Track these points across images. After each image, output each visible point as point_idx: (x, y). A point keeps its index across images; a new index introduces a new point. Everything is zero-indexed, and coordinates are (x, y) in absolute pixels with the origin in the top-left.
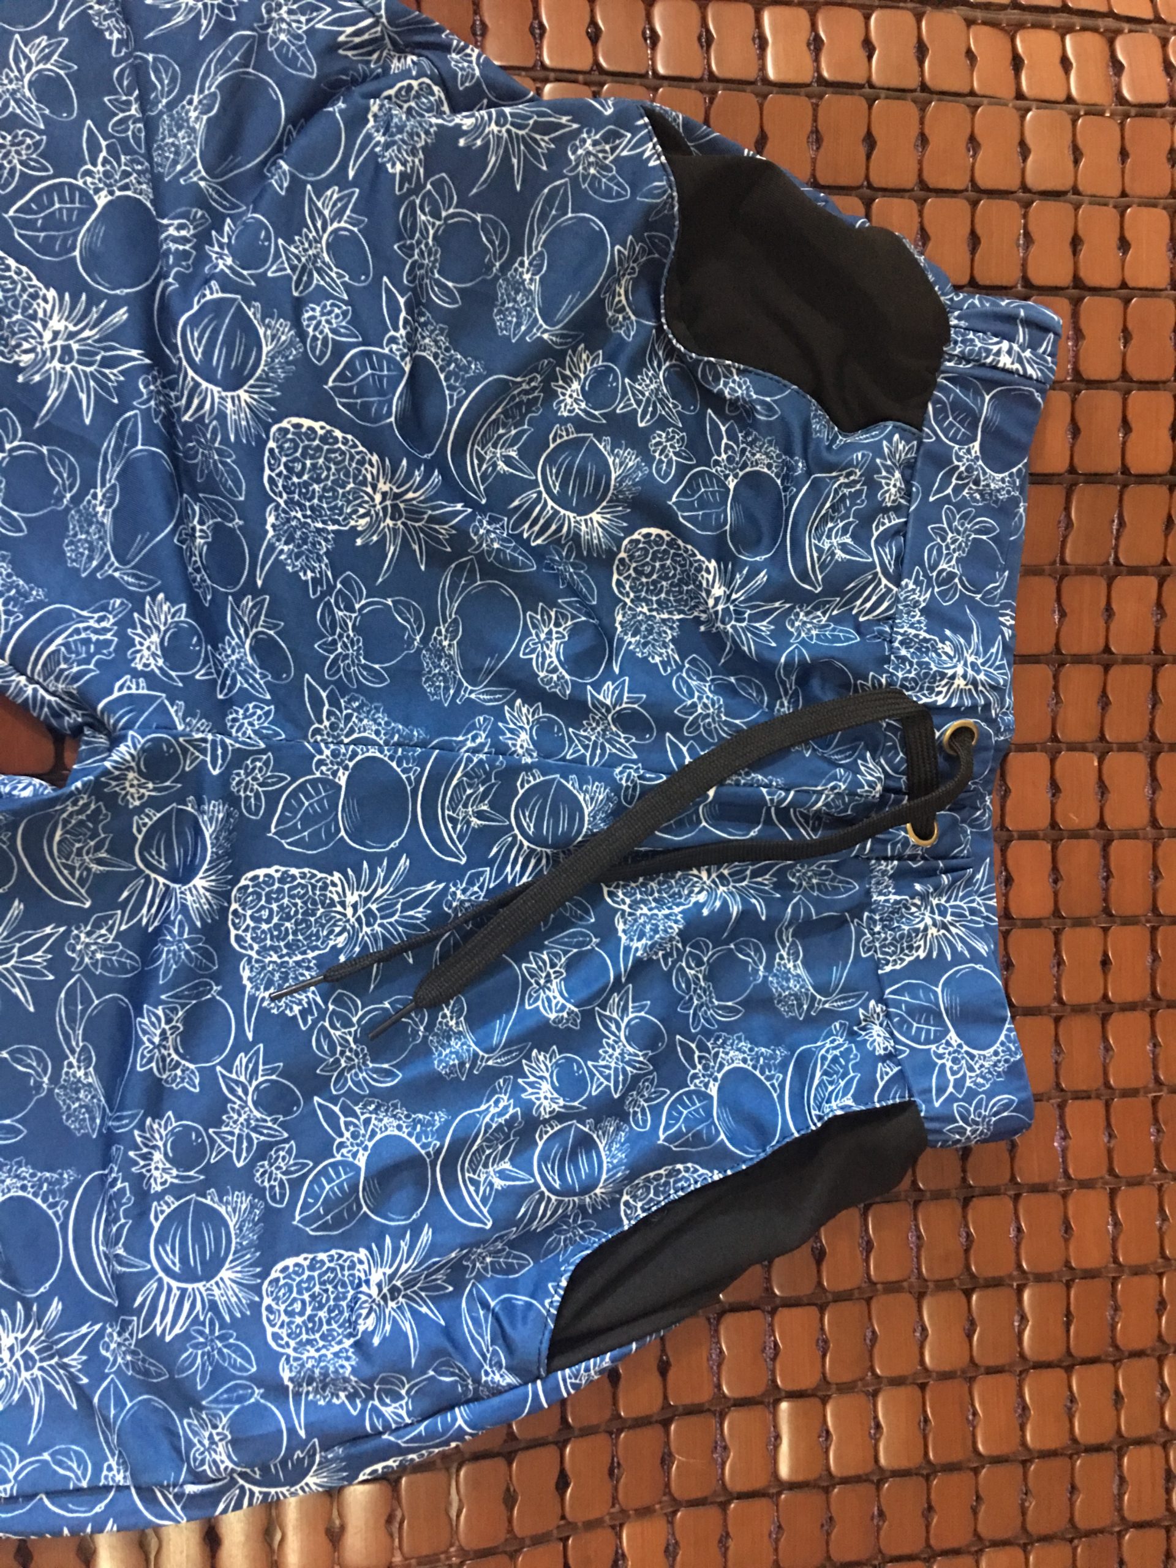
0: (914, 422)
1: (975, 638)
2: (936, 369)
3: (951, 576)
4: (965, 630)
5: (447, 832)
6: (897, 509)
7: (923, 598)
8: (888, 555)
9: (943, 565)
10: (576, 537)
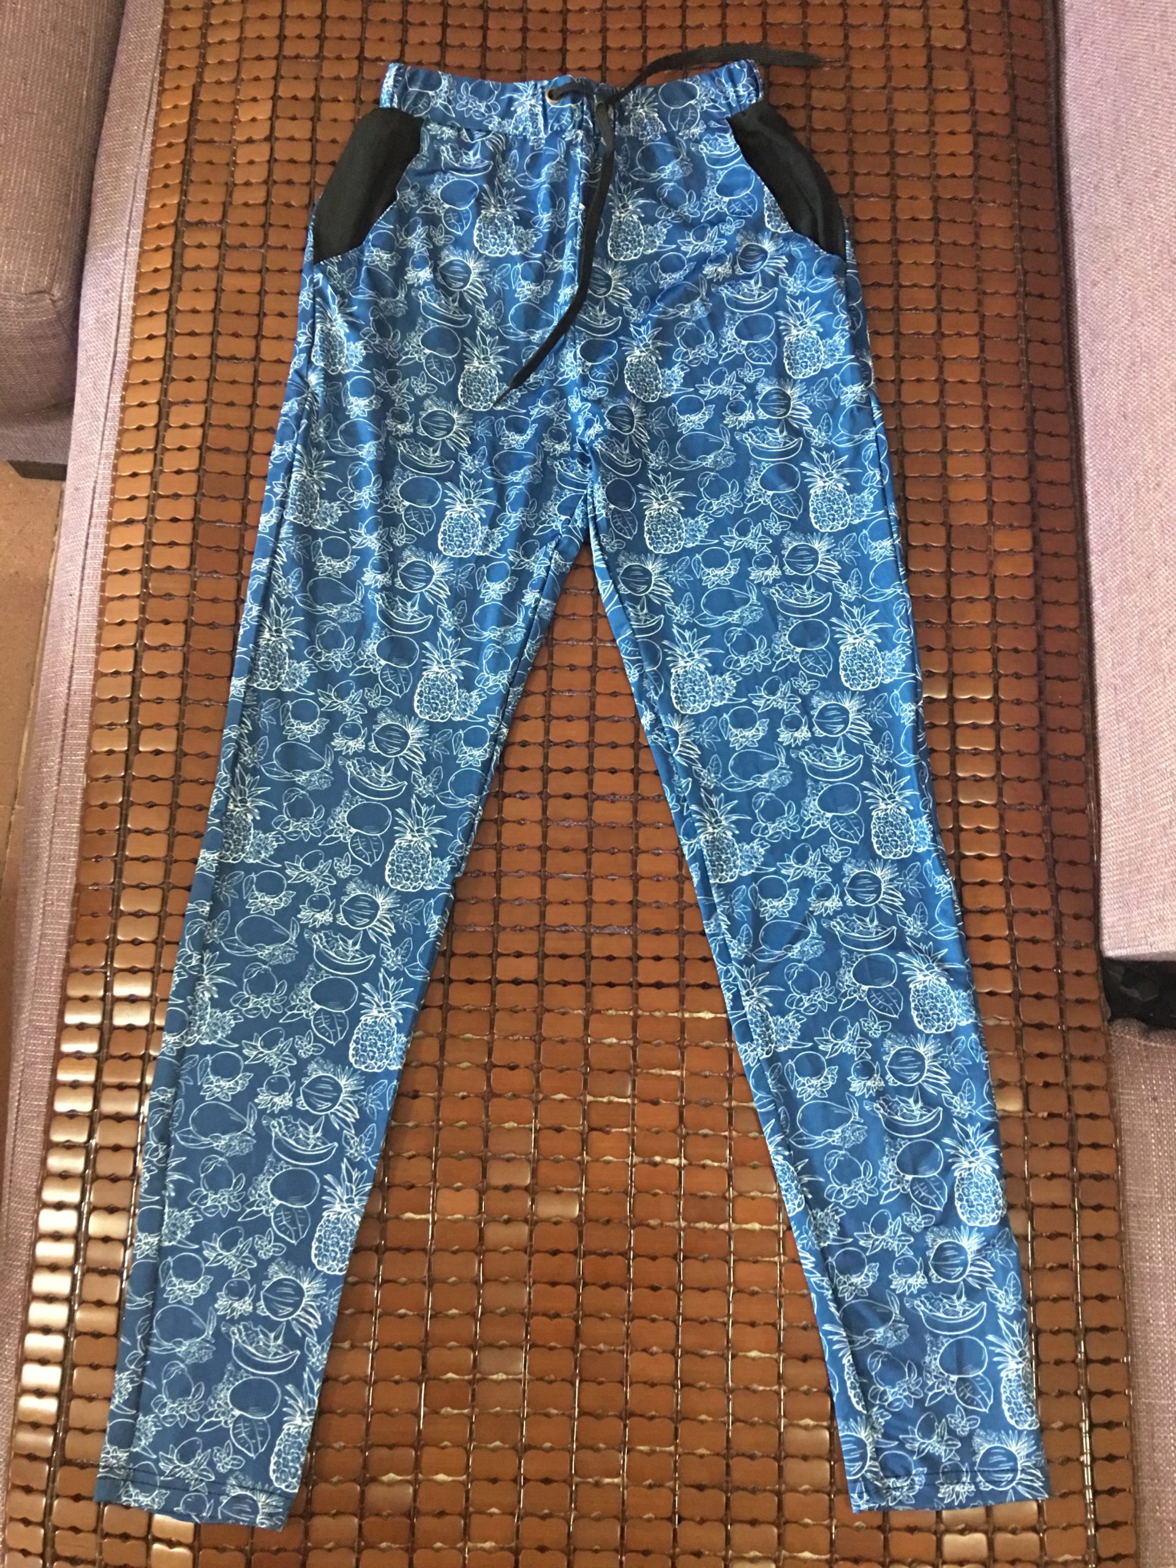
0: (422, 122)
1: (515, 96)
2: (399, 110)
3: (487, 107)
4: (511, 101)
5: (608, 324)
6: (459, 130)
7: (497, 120)
8: (477, 135)
9: (483, 110)
10: (481, 274)
